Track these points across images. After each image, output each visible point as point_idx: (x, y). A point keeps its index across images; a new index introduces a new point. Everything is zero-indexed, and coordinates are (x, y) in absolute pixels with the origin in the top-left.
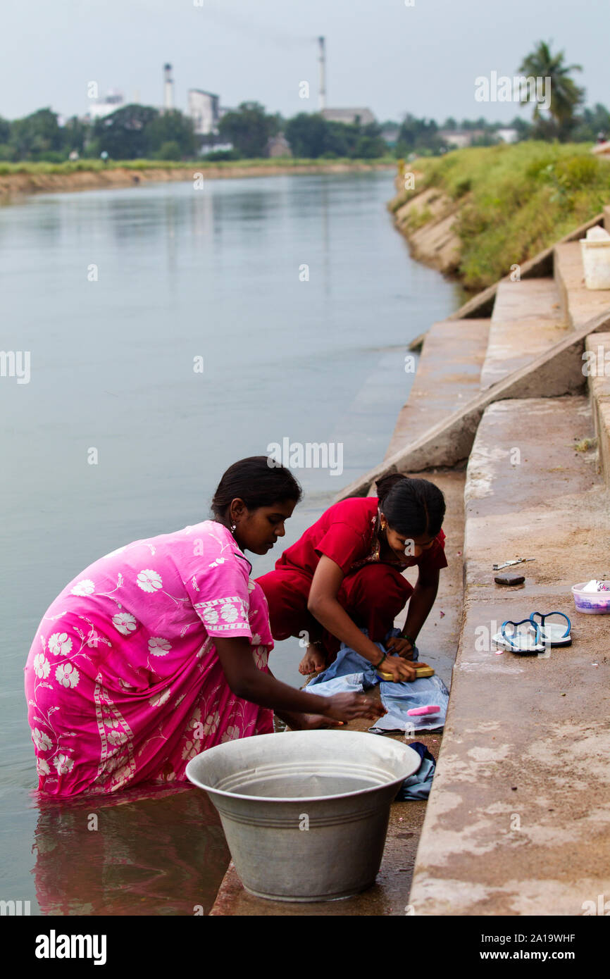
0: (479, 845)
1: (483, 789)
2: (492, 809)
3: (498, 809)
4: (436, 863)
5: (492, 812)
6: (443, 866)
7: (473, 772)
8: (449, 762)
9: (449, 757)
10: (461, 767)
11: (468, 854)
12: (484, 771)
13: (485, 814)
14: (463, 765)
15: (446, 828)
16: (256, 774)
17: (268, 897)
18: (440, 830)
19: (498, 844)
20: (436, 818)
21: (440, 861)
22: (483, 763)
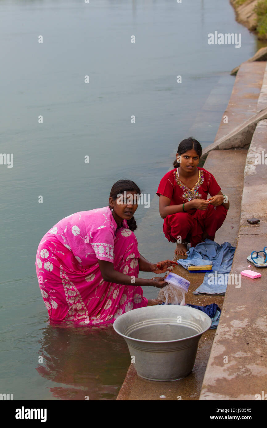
0: (230, 375)
1: (235, 343)
2: (237, 355)
3: (240, 355)
4: (211, 384)
5: (237, 356)
6: (214, 385)
7: (231, 333)
8: (222, 328)
9: (222, 325)
10: (227, 330)
11: (225, 379)
12: (236, 333)
13: (234, 357)
14: (228, 329)
15: (217, 365)
16: (144, 324)
17: (147, 378)
18: (214, 366)
19: (237, 374)
20: (213, 359)
21: (213, 383)
22: (236, 329)
